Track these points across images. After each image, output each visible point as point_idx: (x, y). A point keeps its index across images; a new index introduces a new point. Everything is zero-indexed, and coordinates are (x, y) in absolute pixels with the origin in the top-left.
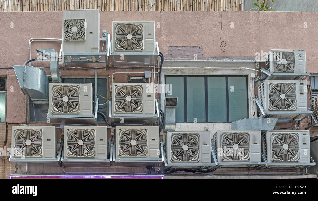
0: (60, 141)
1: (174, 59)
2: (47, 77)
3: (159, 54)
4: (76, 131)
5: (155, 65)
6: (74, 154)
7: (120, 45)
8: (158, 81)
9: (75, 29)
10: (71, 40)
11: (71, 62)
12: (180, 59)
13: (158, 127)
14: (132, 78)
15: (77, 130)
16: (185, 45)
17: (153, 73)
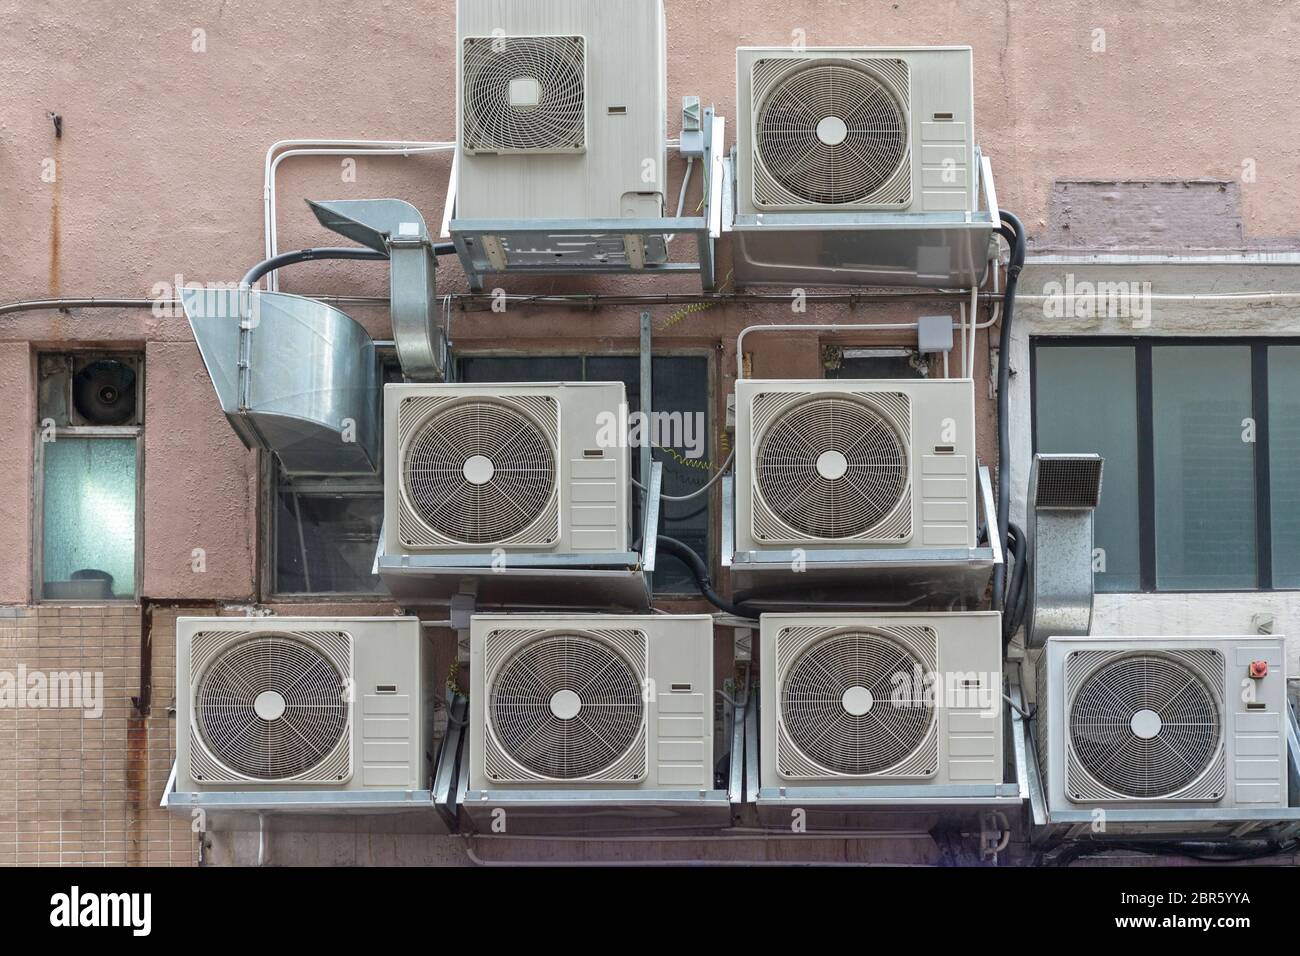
0: (450, 698)
1: (1080, 248)
2: (373, 352)
3: (997, 223)
4: (541, 639)
5: (974, 281)
6: (527, 763)
7: (778, 178)
8: (995, 371)
9: (524, 92)
10: (502, 150)
11: (507, 267)
12: (1112, 249)
13: (993, 620)
14: (848, 354)
15: (545, 638)
16: (1142, 175)
17: (964, 326)
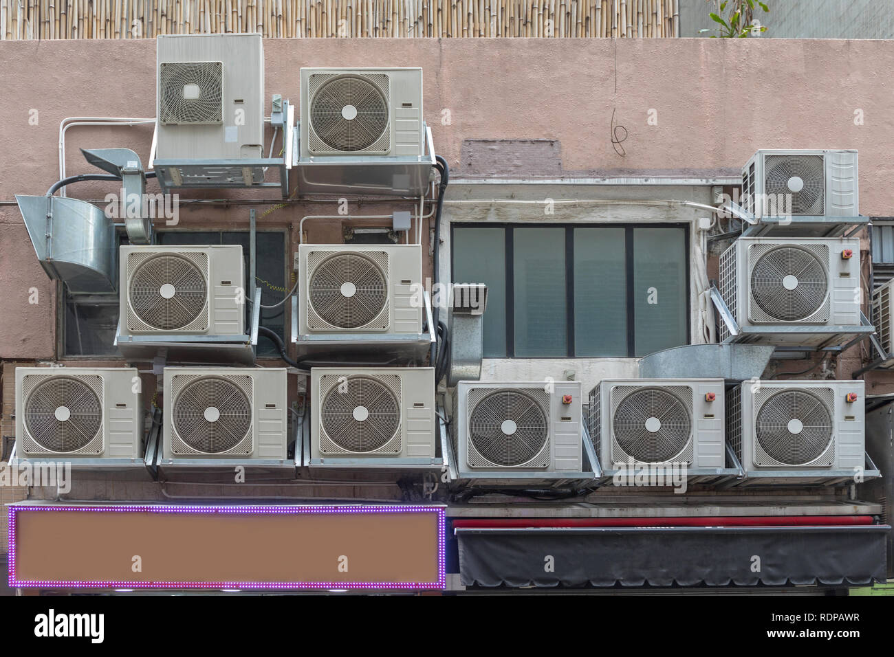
0: (153, 410)
1: (476, 175)
2: (114, 228)
3: (434, 162)
4: (199, 380)
5: (422, 193)
6: (193, 445)
7: (321, 138)
8: (432, 241)
9: (191, 92)
10: (180, 123)
11: (182, 184)
12: (494, 176)
13: (430, 372)
14: (357, 231)
15: (202, 379)
16: (510, 137)
17: (417, 217)
